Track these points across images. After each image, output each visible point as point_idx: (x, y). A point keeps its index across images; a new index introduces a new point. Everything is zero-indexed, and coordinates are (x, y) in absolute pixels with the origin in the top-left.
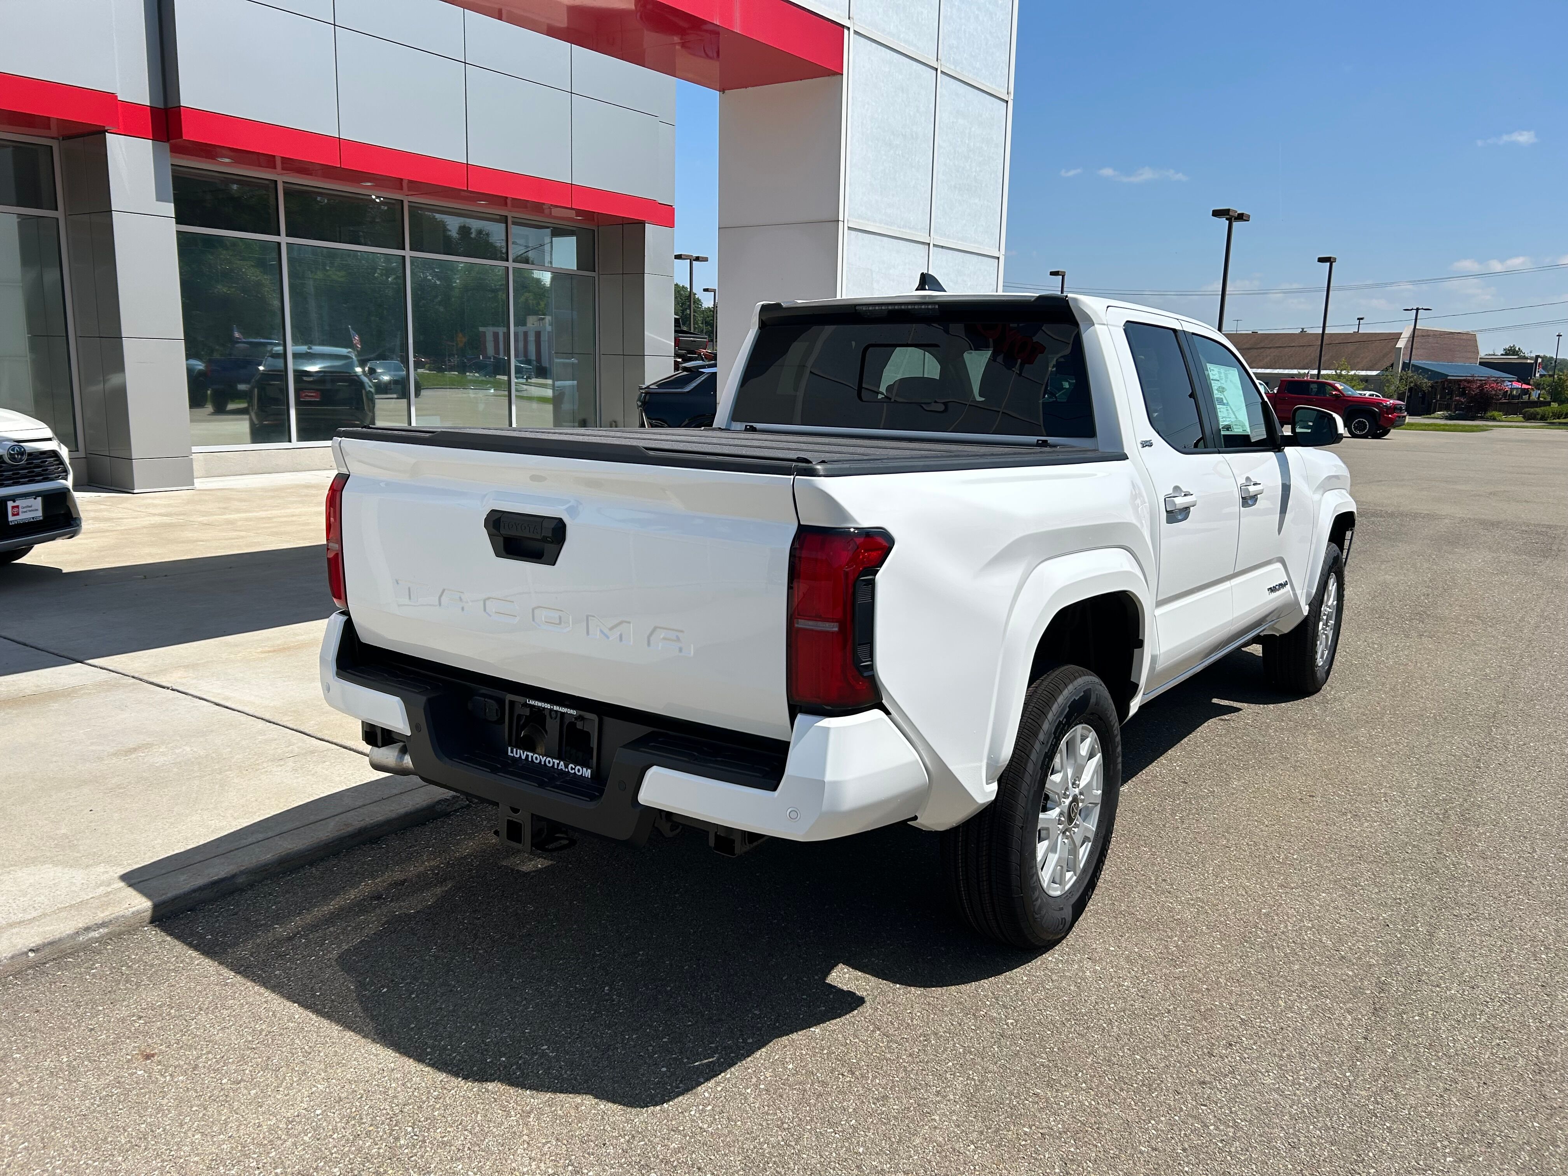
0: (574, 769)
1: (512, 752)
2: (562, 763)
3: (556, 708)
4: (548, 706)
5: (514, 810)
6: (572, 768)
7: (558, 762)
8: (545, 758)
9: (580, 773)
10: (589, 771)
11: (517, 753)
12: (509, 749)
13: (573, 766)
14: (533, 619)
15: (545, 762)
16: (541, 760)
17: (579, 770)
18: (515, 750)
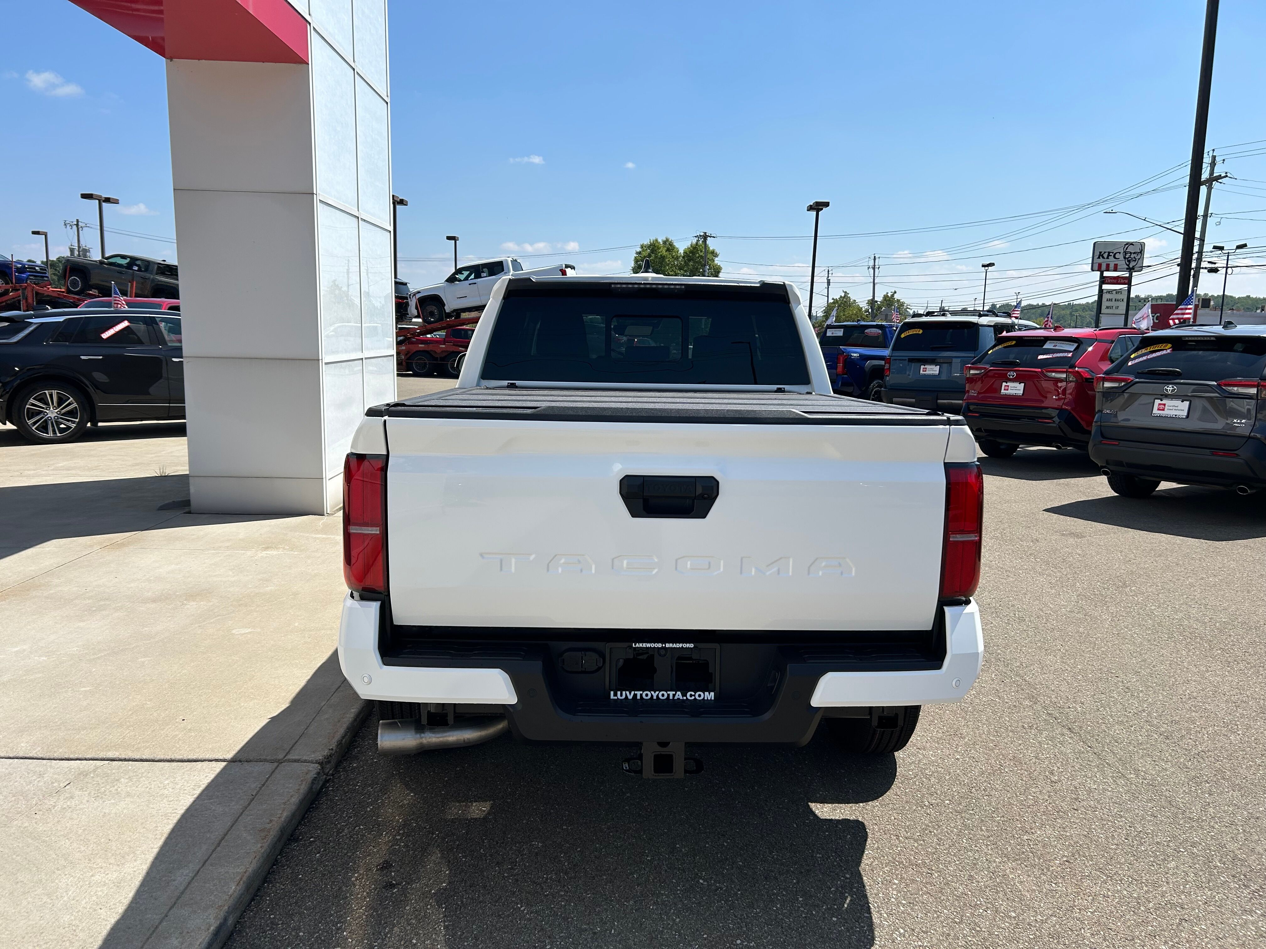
0: (694, 696)
1: (615, 695)
2: (679, 693)
3: (667, 645)
4: (660, 645)
5: (664, 744)
6: (691, 696)
7: (674, 693)
8: (657, 692)
9: (702, 698)
10: (712, 694)
11: (621, 695)
12: (612, 693)
13: (693, 693)
14: (676, 568)
15: (658, 696)
16: (652, 696)
17: (700, 696)
18: (619, 693)
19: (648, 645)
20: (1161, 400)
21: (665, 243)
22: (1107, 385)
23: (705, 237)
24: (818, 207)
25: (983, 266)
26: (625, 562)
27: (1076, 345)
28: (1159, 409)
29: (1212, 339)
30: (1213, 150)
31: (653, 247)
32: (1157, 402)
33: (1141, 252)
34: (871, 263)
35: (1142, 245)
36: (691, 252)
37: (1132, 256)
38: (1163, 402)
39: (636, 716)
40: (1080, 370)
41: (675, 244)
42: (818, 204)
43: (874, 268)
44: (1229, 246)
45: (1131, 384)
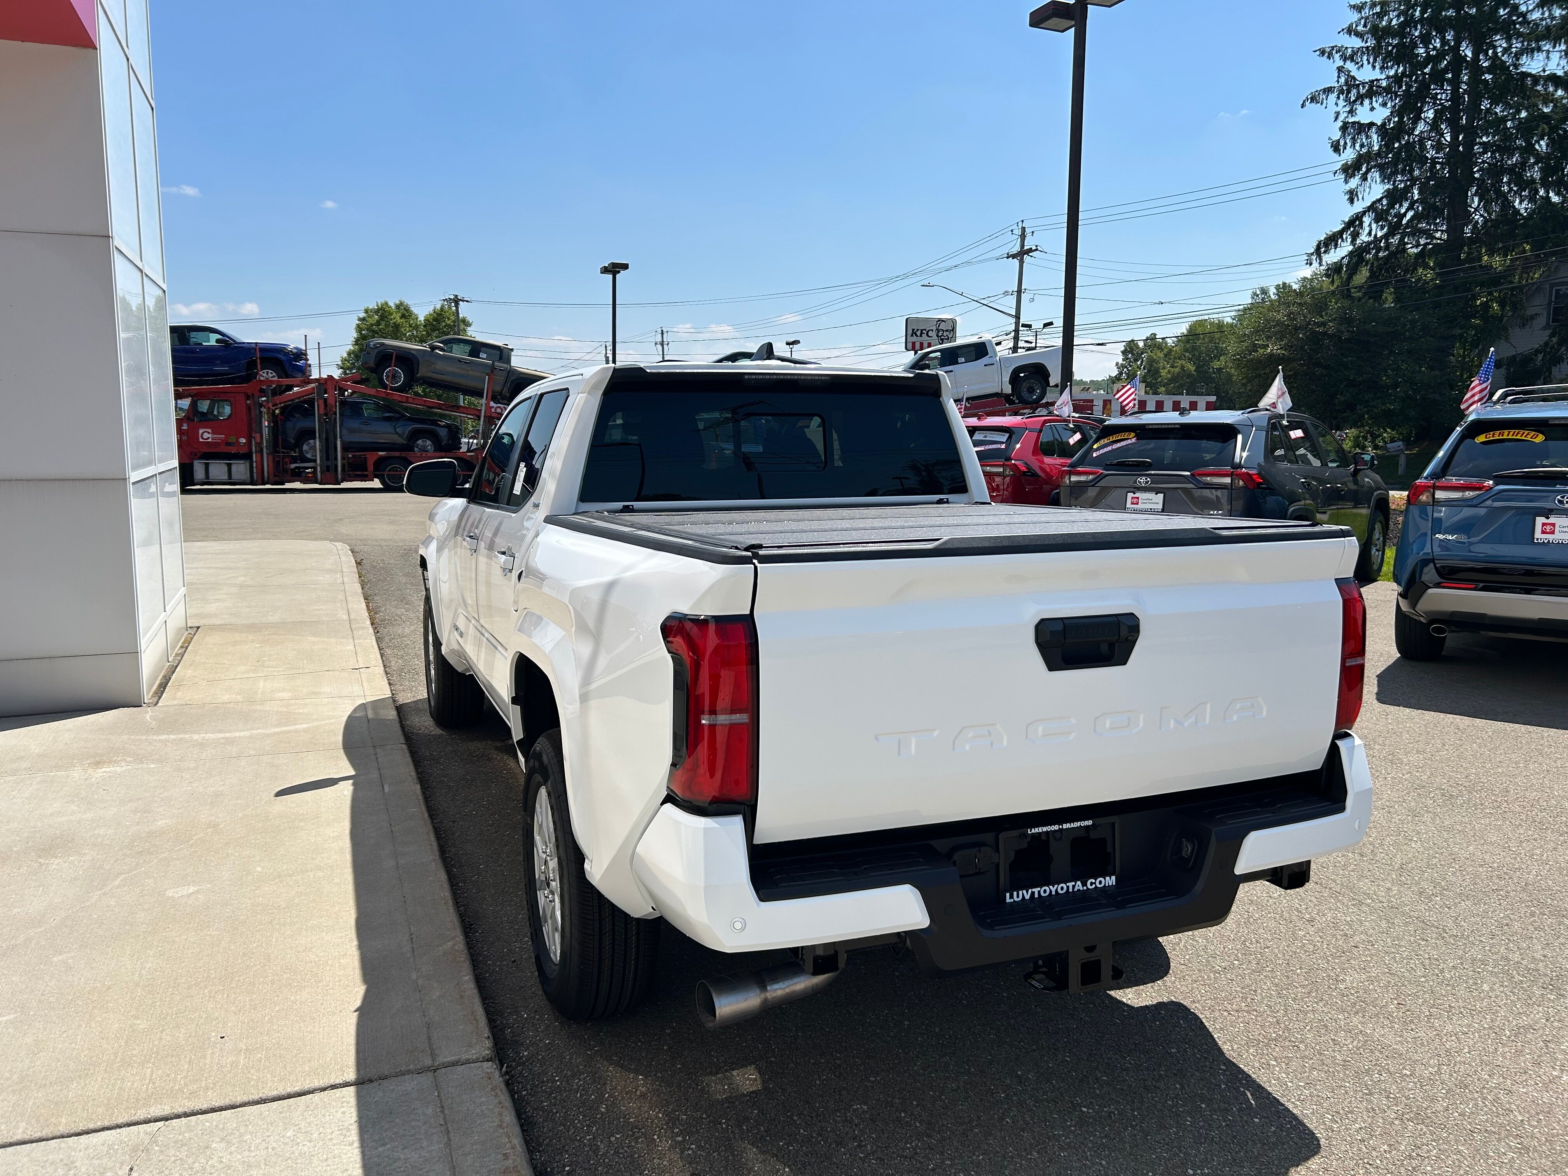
0: (1095, 883)
1: (1011, 897)
2: (1079, 883)
3: (1065, 826)
4: (1056, 827)
5: (1090, 949)
6: (1092, 884)
7: (1073, 883)
8: (1056, 886)
9: (1103, 885)
10: (1113, 878)
11: (1018, 897)
12: (1008, 895)
13: (1093, 881)
14: (1095, 731)
15: (1056, 891)
16: (1051, 891)
17: (1100, 882)
18: (1015, 893)
19: (1045, 829)
20: (1134, 494)
21: (398, 307)
22: (1074, 478)
23: (456, 301)
24: (614, 269)
25: (788, 344)
26: (1040, 728)
27: (1007, 435)
28: (1132, 503)
29: (1177, 426)
30: (1023, 221)
31: (383, 312)
32: (1130, 495)
33: (953, 330)
34: (659, 339)
35: (953, 322)
36: (435, 320)
37: (945, 334)
38: (1136, 495)
39: (1060, 919)
40: (1017, 463)
41: (412, 309)
42: (614, 265)
43: (662, 344)
44: (1037, 325)
45: (1102, 477)
